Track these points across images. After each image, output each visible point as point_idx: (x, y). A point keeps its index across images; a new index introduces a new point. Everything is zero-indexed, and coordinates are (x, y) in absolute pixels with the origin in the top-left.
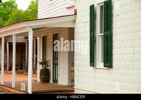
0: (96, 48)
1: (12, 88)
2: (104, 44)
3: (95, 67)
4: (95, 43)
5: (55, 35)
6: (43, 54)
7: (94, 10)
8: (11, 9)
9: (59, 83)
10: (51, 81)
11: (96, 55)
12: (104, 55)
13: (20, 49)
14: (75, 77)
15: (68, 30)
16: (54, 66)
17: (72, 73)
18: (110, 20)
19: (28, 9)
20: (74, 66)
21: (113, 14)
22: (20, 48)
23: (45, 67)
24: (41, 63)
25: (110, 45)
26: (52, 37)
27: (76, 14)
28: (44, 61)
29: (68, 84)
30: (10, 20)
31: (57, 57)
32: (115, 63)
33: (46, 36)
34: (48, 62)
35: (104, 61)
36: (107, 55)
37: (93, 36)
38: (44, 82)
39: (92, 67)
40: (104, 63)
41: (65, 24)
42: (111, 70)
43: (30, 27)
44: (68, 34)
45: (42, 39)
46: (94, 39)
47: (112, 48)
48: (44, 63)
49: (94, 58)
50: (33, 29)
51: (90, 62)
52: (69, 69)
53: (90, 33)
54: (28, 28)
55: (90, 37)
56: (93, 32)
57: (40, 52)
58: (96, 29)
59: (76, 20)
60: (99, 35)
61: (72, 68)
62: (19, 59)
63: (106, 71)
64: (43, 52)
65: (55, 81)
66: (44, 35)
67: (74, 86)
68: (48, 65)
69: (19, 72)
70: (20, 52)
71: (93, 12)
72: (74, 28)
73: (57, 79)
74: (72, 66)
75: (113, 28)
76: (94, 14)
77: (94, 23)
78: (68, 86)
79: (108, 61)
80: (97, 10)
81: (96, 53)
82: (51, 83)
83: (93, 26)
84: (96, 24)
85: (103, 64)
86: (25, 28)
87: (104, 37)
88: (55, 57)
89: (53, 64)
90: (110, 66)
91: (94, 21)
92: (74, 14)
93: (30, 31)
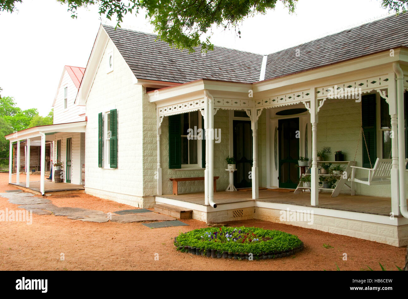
0: (104, 151)
1: (27, 188)
2: (111, 147)
3: (103, 168)
4: (103, 146)
5: (69, 140)
6: (57, 157)
7: (102, 118)
8: (33, 115)
9: (72, 182)
10: (65, 181)
11: (104, 157)
12: (111, 157)
13: (39, 153)
14: (85, 177)
15: (80, 134)
16: (68, 167)
17: (83, 173)
18: (116, 126)
19: (48, 115)
20: (84, 167)
21: (118, 122)
22: (39, 151)
23: (59, 168)
24: (56, 165)
25: (116, 148)
26: (66, 141)
27: (86, 121)
28: (59, 163)
29: (80, 183)
30: (31, 125)
31: (70, 159)
32: (119, 164)
33: (61, 140)
34: (62, 164)
35: (111, 162)
36: (113, 157)
37: (101, 140)
38: (58, 182)
39: (100, 168)
40: (111, 164)
41: (77, 129)
42: (116, 170)
43: (43, 132)
44: (80, 138)
45: (57, 143)
46: (103, 143)
47: (117, 151)
48: (59, 164)
49: (102, 160)
50: (46, 134)
51: (99, 164)
52: (81, 169)
53: (99, 138)
54: (40, 133)
55: (99, 141)
56: (101, 137)
57: (55, 155)
58: (104, 134)
59: (87, 126)
60: (106, 140)
61: (83, 169)
62: (37, 161)
63: (113, 171)
64: (57, 155)
65: (69, 181)
66: (59, 139)
67: (84, 185)
68: (62, 167)
69: (37, 173)
70: (38, 155)
71: (101, 119)
72: (85, 133)
73: (70, 179)
74: (83, 167)
75: (118, 134)
76: (102, 121)
77: (102, 129)
78: (80, 186)
79: (114, 163)
80: (104, 117)
81: (104, 155)
82: (65, 183)
83: (101, 132)
84: (104, 130)
85: (109, 165)
86: (38, 132)
87: (111, 141)
88: (68, 159)
89: (67, 166)
90: (116, 167)
91: (102, 127)
92: (85, 120)
93: (43, 135)
